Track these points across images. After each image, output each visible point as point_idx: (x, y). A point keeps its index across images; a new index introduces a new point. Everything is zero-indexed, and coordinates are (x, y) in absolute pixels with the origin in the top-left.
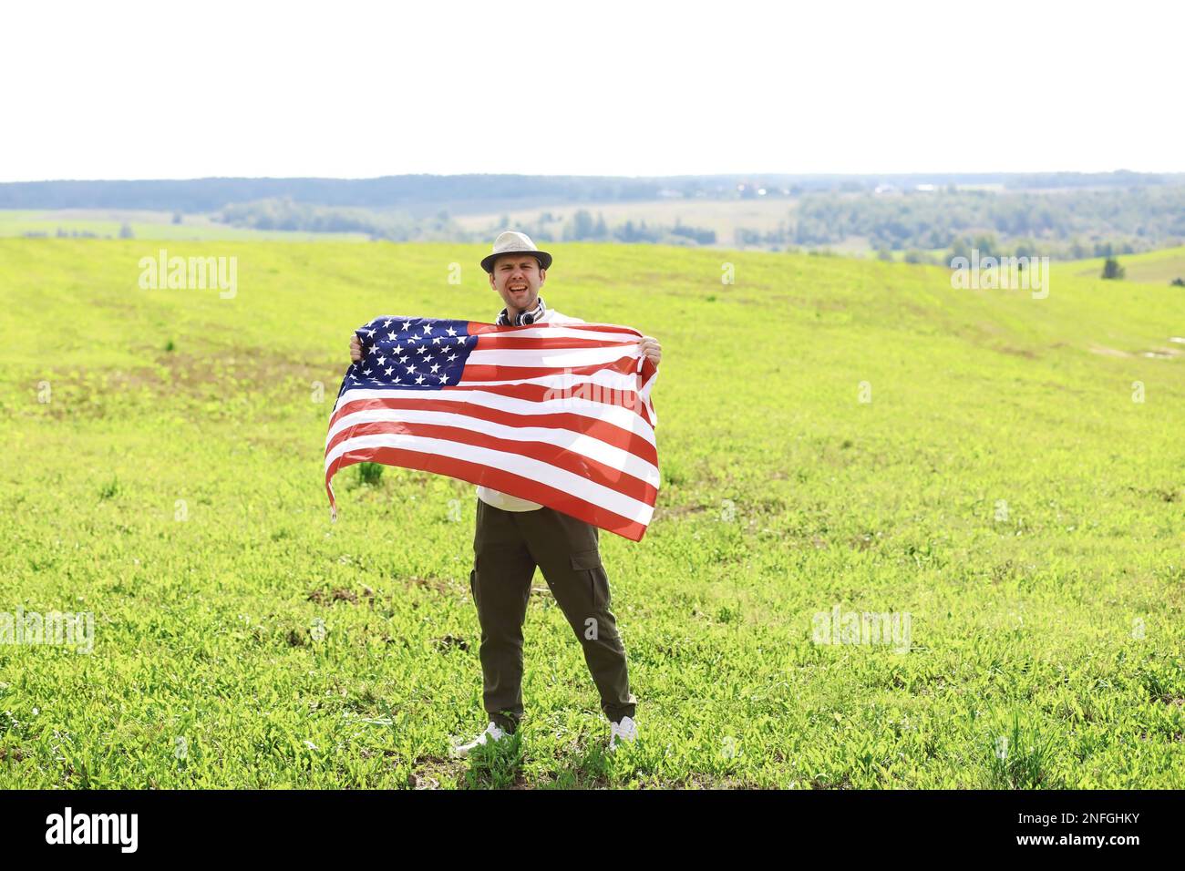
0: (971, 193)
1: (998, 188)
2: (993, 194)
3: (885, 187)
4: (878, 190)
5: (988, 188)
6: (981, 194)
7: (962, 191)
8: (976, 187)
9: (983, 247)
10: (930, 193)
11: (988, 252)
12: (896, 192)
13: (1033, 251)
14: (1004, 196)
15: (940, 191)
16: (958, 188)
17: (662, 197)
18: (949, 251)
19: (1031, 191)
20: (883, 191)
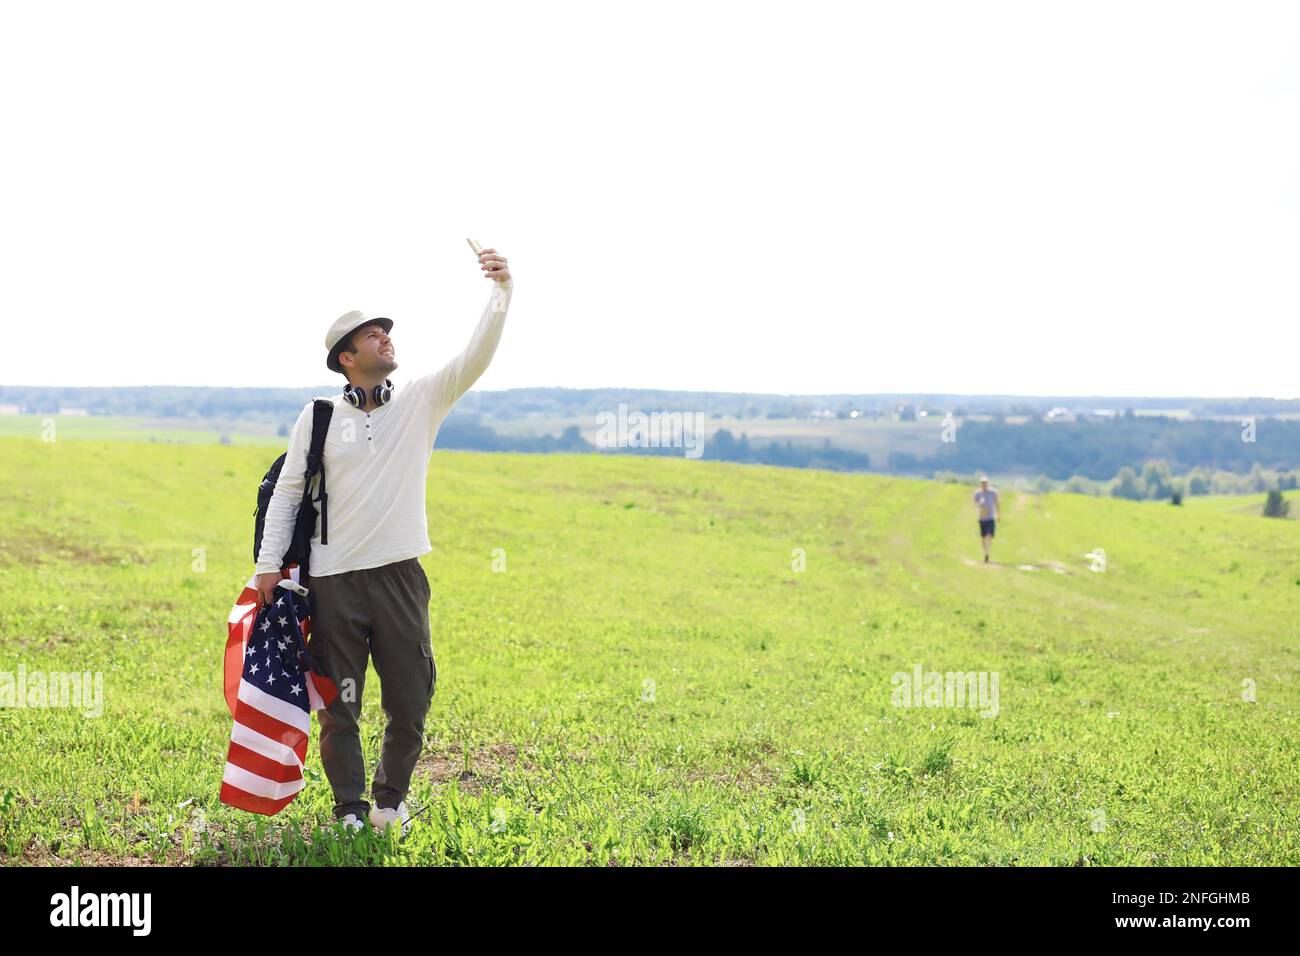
0: (1151, 419)
1: (1182, 415)
2: (1175, 422)
3: (1057, 411)
4: (1051, 414)
5: (1170, 414)
6: (1162, 420)
7: (1141, 418)
8: (1156, 413)
9: (1154, 478)
10: (1107, 418)
11: (1159, 483)
12: (1070, 417)
13: (1209, 483)
14: (1187, 423)
15: (1117, 416)
16: (1137, 413)
17: (813, 417)
18: (1116, 482)
19: (1217, 418)
20: (1057, 416)
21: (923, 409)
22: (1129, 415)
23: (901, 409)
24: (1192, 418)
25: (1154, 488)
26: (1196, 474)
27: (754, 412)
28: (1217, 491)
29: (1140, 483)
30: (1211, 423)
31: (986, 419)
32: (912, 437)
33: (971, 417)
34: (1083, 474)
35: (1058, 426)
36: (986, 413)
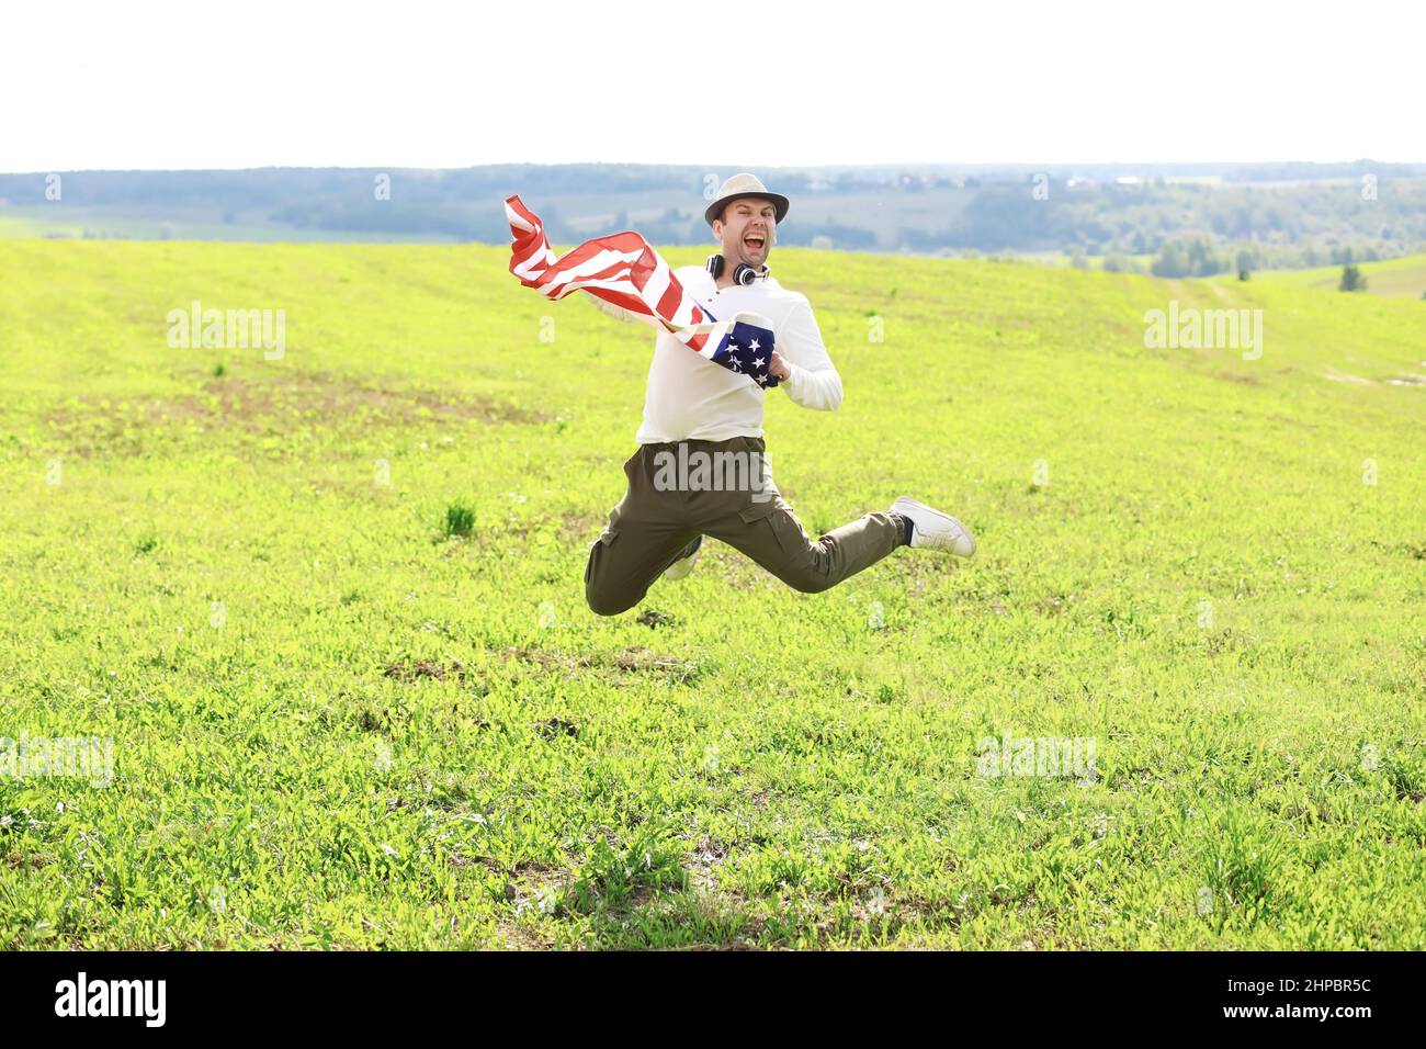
0: (1183, 187)
1: (1215, 181)
2: (1209, 188)
4: (1072, 184)
5: (1202, 181)
6: (1194, 188)
7: (1173, 185)
8: (1188, 180)
9: (1197, 252)
10: (1132, 186)
11: (1202, 258)
12: (1093, 186)
13: (1257, 256)
15: (1146, 186)
16: (1168, 180)
18: (1155, 256)
20: (1078, 184)
24: (1228, 185)
25: (1197, 264)
26: (1244, 243)
28: (1266, 265)
29: (1182, 258)
30: (1249, 192)
34: (1115, 249)
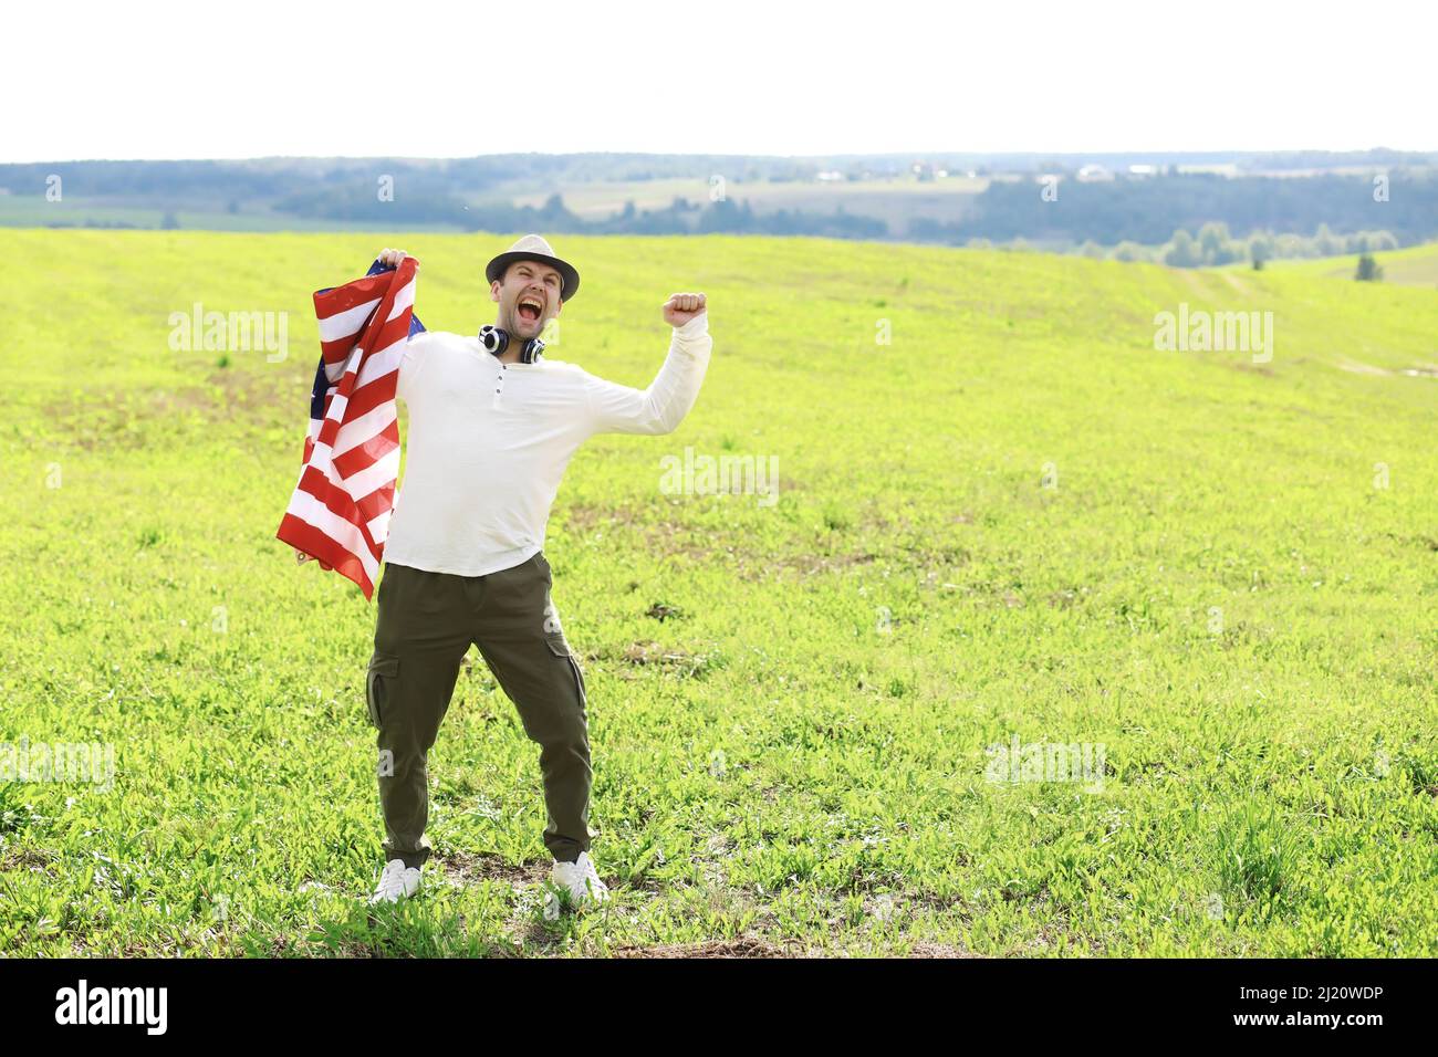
0: (1197, 176)
1: (1229, 170)
2: (1222, 179)
3: (1093, 167)
4: (1084, 173)
5: (1218, 169)
6: (1209, 177)
7: (1186, 175)
8: (1202, 169)
9: (1211, 242)
10: (1147, 176)
11: (1216, 246)
12: (1106, 174)
13: (1271, 247)
14: (1237, 181)
15: (1159, 175)
16: (1182, 169)
17: (821, 180)
18: (1170, 247)
19: (1270, 174)
20: (1090, 174)
21: (942, 169)
22: (1173, 173)
23: (918, 169)
24: (1242, 174)
25: (1211, 254)
26: (1258, 237)
27: (754, 176)
29: (1196, 247)
30: (1264, 180)
31: (1016, 178)
32: (931, 200)
33: (997, 177)
34: (1129, 238)
35: (1094, 187)
36: (1011, 172)
